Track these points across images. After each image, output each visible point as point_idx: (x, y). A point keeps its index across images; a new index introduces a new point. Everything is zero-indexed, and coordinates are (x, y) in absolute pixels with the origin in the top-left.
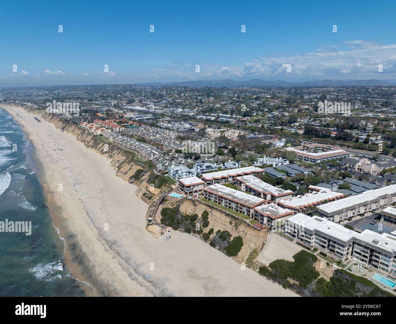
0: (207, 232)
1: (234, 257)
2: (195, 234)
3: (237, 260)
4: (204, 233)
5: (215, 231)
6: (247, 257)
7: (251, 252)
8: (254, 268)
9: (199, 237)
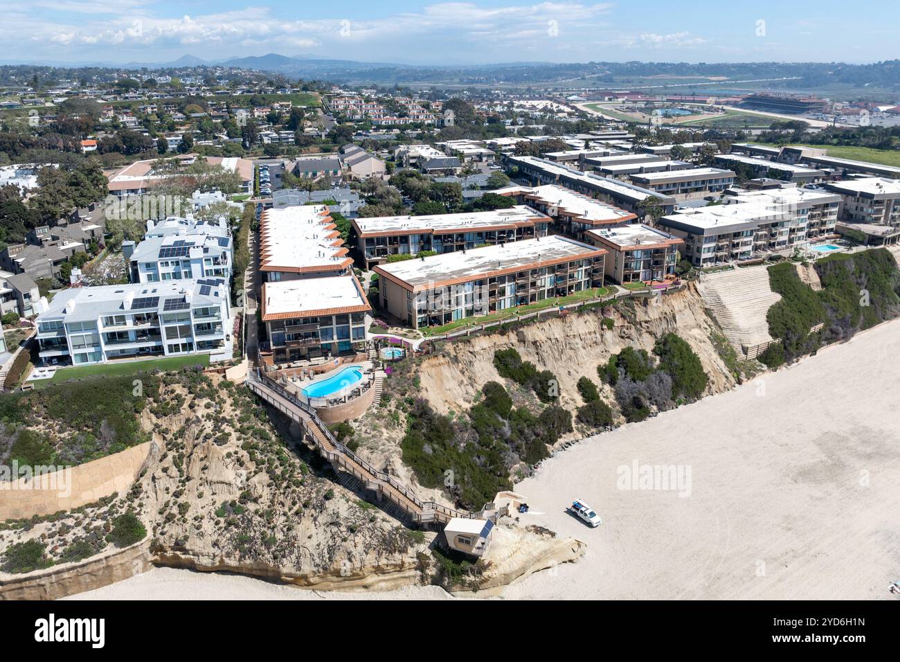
0: (580, 402)
1: (706, 390)
2: (561, 441)
3: (722, 388)
4: (574, 413)
5: (596, 380)
6: (722, 363)
7: (715, 347)
8: (756, 370)
9: (579, 436)
